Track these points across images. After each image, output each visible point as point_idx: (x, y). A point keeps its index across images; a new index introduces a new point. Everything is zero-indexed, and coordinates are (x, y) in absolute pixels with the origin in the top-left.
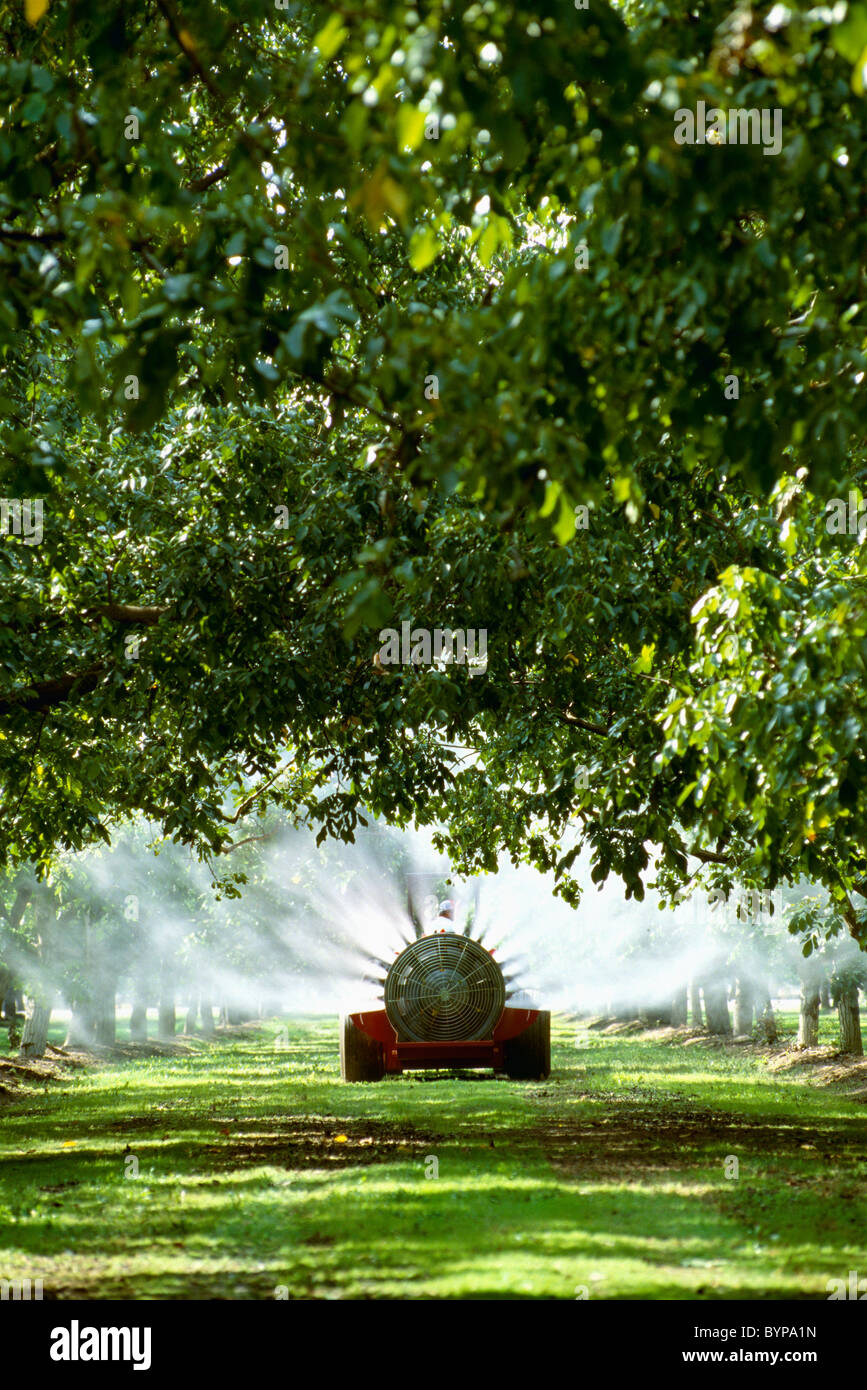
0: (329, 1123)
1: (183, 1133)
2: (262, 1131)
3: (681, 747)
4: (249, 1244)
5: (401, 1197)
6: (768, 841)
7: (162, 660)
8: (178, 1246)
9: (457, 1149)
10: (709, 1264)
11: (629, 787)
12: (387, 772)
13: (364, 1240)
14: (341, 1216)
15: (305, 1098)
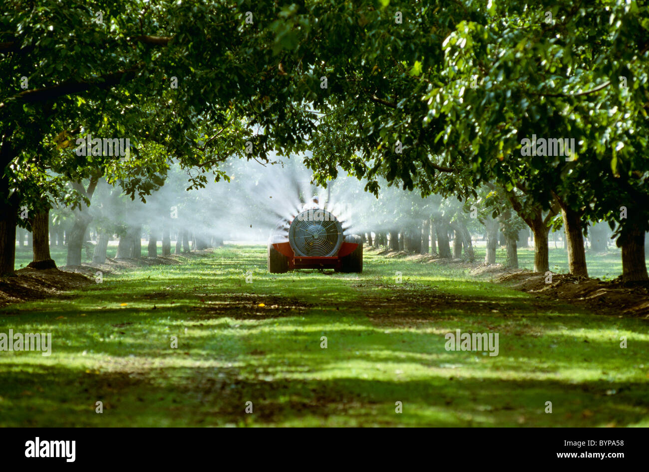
0: (254, 297)
1: (182, 301)
2: (221, 300)
3: (437, 112)
4: (223, 354)
5: (296, 333)
6: (480, 160)
7: (169, 64)
8: (187, 354)
9: (321, 311)
10: (453, 366)
11: (408, 134)
12: (283, 124)
13: (281, 353)
14: (267, 342)
15: (240, 286)
